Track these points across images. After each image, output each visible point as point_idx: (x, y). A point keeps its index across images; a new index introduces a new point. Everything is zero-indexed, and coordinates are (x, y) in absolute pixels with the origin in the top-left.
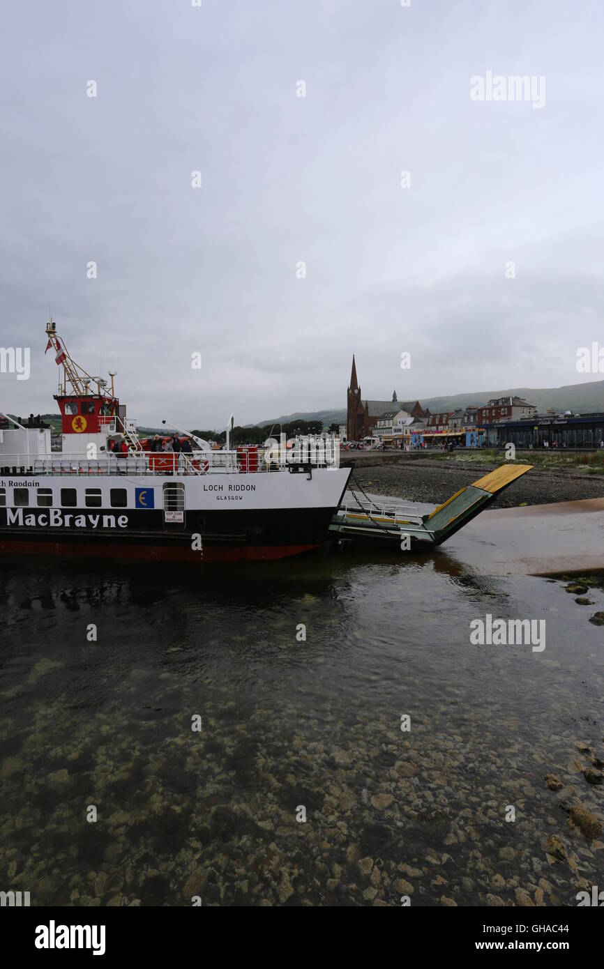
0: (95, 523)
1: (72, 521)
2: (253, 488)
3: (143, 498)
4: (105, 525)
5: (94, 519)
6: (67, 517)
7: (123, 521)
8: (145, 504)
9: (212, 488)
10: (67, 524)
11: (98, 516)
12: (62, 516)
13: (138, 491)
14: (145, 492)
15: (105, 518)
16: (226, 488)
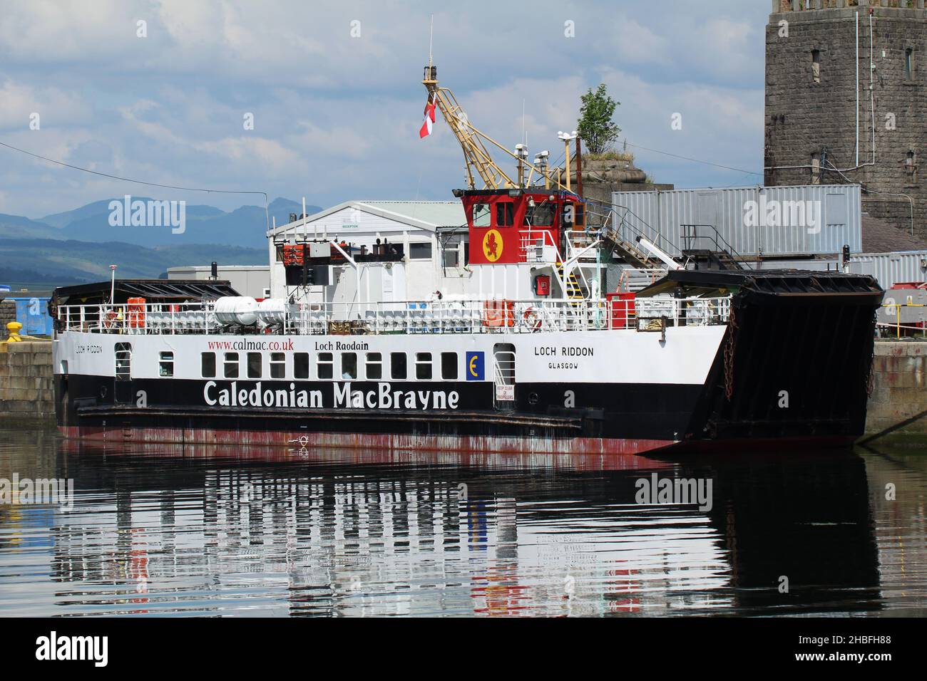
0: (425, 402)
1: (402, 399)
2: (591, 352)
3: (474, 366)
4: (436, 406)
5: (425, 397)
6: (397, 394)
7: (454, 398)
8: (476, 375)
9: (544, 351)
10: (397, 406)
11: (428, 393)
12: (391, 394)
13: (469, 355)
14: (476, 357)
15: (436, 394)
16: (559, 351)
